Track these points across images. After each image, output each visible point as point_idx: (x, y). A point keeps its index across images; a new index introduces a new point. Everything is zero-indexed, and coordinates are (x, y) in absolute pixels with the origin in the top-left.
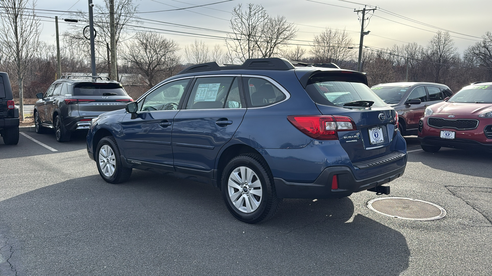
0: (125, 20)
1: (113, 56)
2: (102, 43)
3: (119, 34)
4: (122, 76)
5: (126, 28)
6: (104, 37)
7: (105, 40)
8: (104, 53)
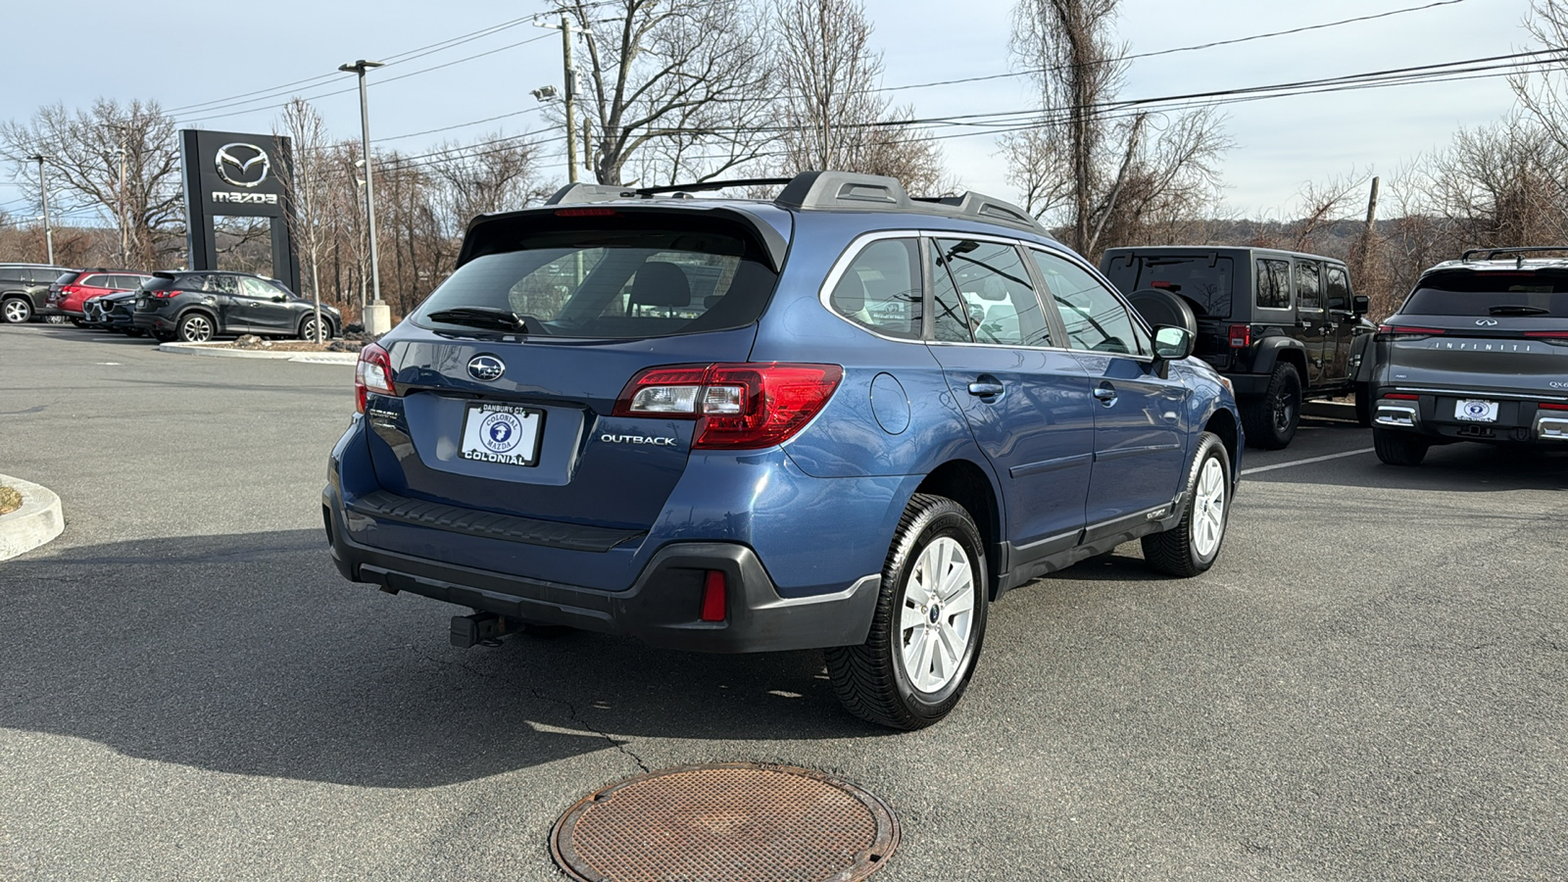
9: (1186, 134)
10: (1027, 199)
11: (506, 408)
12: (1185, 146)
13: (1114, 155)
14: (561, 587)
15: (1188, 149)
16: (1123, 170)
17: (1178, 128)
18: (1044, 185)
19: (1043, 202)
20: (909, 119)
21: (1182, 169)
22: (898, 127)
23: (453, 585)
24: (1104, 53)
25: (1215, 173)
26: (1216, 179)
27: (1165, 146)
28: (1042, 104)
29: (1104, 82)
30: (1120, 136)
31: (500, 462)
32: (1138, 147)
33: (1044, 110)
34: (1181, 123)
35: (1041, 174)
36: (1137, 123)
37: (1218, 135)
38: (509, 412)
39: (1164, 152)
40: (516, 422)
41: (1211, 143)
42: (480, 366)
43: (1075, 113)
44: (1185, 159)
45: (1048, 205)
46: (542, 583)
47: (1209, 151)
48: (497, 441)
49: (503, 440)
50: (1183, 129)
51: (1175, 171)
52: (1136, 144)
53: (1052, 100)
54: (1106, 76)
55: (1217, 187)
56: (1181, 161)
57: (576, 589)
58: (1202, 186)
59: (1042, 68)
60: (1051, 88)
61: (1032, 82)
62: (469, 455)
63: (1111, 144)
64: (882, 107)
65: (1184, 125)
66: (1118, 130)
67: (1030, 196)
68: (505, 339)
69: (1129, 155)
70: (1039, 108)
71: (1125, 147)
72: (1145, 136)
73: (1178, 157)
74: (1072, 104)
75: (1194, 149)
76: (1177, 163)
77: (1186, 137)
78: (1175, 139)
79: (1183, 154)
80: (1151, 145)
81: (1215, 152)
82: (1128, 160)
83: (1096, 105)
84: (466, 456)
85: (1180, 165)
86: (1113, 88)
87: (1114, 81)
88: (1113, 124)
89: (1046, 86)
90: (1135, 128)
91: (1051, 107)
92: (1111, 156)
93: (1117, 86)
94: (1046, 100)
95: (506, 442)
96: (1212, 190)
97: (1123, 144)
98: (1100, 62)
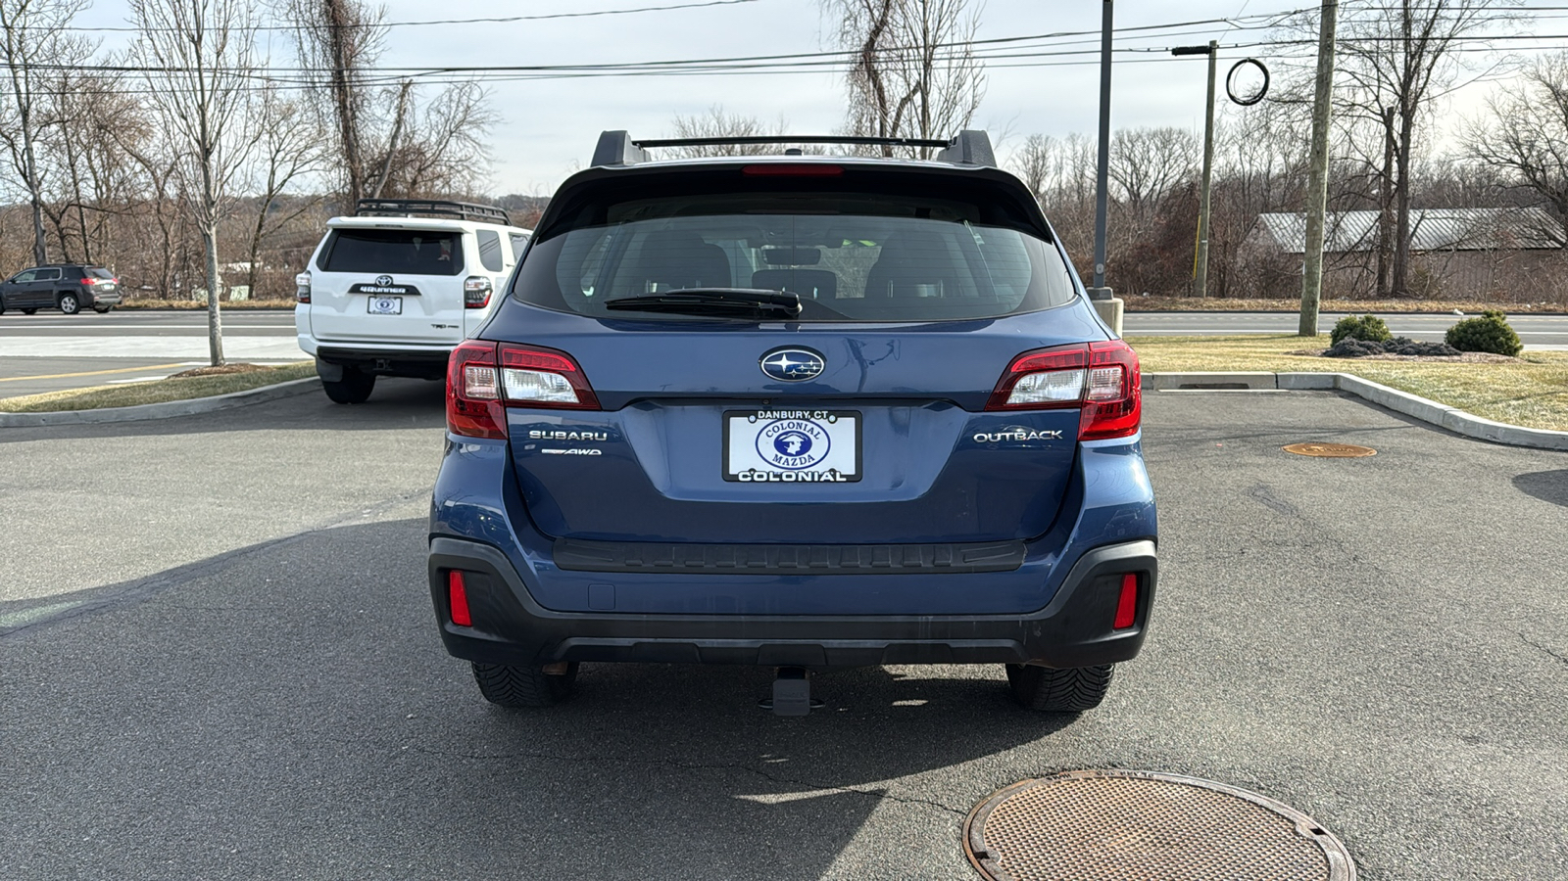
0: (1459, 19)
1: (1318, 152)
2: (1366, 108)
3: (1429, 70)
4: (1422, 218)
5: (1458, 48)
6: (1375, 89)
7: (1377, 97)
8: (1369, 141)
9: (454, 105)
10: (270, 162)
11: (799, 414)
12: (454, 117)
13: (383, 121)
14: (950, 619)
15: (457, 121)
16: (394, 137)
17: (445, 99)
18: (288, 148)
19: (289, 167)
20: (128, 65)
21: (453, 141)
22: (114, 74)
23: (769, 642)
24: (361, 13)
25: (486, 146)
26: (487, 153)
27: (434, 116)
28: (298, 62)
29: (363, 45)
30: (387, 103)
31: (804, 480)
32: (406, 114)
33: (300, 70)
34: (447, 94)
35: (283, 136)
36: (403, 91)
37: (485, 109)
38: (804, 418)
39: (433, 122)
40: (817, 429)
41: (478, 116)
42: (784, 363)
43: (338, 75)
44: (454, 131)
45: (293, 170)
46: (920, 619)
47: (476, 124)
48: (791, 455)
49: (798, 453)
50: (451, 101)
51: (447, 142)
52: (405, 111)
53: (310, 59)
54: (364, 39)
55: (489, 161)
56: (451, 133)
57: (972, 618)
58: (474, 160)
59: (294, 24)
60: (307, 46)
61: (283, 38)
62: (745, 476)
63: (379, 112)
64: (91, 48)
65: (450, 96)
66: (384, 95)
67: (273, 160)
68: (761, 327)
69: (399, 122)
70: (295, 67)
71: (393, 116)
72: (413, 104)
73: (447, 128)
74: (332, 64)
75: (463, 121)
76: (447, 134)
77: (454, 109)
78: (443, 109)
79: (453, 125)
80: (420, 116)
81: (482, 125)
82: (399, 128)
83: (357, 69)
84: (741, 478)
85: (450, 136)
86: (373, 51)
87: (373, 44)
88: (377, 90)
89: (301, 43)
90: (402, 96)
91: (309, 66)
92: (379, 123)
93: (378, 50)
94: (302, 58)
95: (806, 455)
96: (484, 164)
97: (391, 111)
98: (357, 25)
